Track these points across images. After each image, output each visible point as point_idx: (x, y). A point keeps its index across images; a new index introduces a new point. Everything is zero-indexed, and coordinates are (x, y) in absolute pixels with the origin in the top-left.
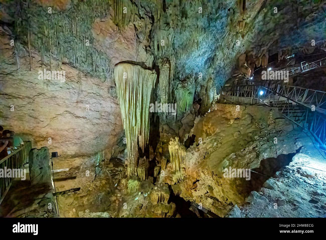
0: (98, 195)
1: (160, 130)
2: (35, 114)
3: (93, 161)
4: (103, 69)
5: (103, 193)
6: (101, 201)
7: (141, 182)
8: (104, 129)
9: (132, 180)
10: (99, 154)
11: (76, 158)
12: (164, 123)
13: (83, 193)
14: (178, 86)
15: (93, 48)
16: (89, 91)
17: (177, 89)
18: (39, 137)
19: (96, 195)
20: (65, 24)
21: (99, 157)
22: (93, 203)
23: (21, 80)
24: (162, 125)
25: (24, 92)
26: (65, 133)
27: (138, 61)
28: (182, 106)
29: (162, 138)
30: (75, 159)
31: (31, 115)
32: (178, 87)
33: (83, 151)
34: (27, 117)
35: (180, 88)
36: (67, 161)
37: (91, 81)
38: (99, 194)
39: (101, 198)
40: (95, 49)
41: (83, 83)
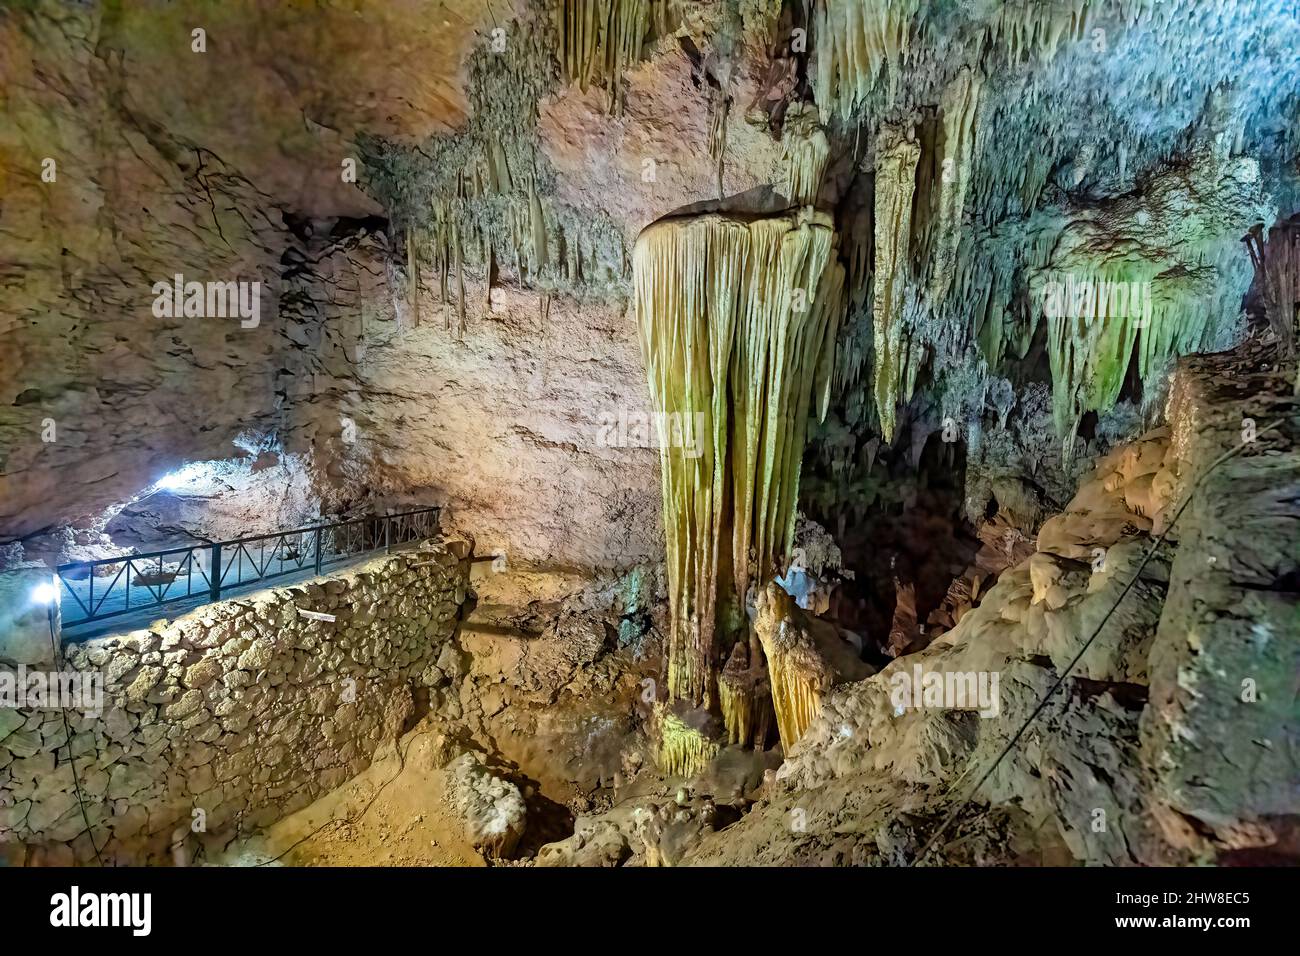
0: (588, 721)
1: (973, 507)
2: (445, 437)
3: (609, 596)
4: (609, 270)
5: (610, 723)
6: (594, 747)
7: (723, 746)
8: (644, 488)
9: (679, 719)
10: (635, 574)
11: (545, 575)
12: (1003, 471)
13: (538, 694)
14: (1057, 243)
15: (559, 209)
16: (580, 356)
17: (1049, 266)
18: (457, 497)
19: (581, 719)
20: (478, 164)
21: (635, 584)
22: (563, 742)
23: (407, 354)
24: (982, 484)
25: (416, 383)
26: (517, 492)
27: (728, 194)
28: (1090, 374)
29: (990, 555)
30: (540, 576)
31: (439, 439)
32: (1060, 253)
33: (574, 554)
34: (432, 445)
35: (1071, 259)
36: (518, 579)
37: (577, 321)
38: (593, 719)
39: (595, 737)
40: (568, 206)
41: (558, 331)
